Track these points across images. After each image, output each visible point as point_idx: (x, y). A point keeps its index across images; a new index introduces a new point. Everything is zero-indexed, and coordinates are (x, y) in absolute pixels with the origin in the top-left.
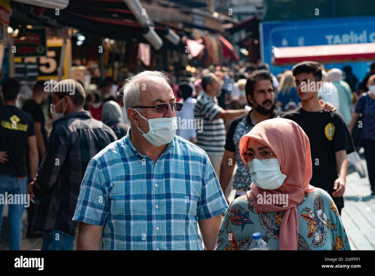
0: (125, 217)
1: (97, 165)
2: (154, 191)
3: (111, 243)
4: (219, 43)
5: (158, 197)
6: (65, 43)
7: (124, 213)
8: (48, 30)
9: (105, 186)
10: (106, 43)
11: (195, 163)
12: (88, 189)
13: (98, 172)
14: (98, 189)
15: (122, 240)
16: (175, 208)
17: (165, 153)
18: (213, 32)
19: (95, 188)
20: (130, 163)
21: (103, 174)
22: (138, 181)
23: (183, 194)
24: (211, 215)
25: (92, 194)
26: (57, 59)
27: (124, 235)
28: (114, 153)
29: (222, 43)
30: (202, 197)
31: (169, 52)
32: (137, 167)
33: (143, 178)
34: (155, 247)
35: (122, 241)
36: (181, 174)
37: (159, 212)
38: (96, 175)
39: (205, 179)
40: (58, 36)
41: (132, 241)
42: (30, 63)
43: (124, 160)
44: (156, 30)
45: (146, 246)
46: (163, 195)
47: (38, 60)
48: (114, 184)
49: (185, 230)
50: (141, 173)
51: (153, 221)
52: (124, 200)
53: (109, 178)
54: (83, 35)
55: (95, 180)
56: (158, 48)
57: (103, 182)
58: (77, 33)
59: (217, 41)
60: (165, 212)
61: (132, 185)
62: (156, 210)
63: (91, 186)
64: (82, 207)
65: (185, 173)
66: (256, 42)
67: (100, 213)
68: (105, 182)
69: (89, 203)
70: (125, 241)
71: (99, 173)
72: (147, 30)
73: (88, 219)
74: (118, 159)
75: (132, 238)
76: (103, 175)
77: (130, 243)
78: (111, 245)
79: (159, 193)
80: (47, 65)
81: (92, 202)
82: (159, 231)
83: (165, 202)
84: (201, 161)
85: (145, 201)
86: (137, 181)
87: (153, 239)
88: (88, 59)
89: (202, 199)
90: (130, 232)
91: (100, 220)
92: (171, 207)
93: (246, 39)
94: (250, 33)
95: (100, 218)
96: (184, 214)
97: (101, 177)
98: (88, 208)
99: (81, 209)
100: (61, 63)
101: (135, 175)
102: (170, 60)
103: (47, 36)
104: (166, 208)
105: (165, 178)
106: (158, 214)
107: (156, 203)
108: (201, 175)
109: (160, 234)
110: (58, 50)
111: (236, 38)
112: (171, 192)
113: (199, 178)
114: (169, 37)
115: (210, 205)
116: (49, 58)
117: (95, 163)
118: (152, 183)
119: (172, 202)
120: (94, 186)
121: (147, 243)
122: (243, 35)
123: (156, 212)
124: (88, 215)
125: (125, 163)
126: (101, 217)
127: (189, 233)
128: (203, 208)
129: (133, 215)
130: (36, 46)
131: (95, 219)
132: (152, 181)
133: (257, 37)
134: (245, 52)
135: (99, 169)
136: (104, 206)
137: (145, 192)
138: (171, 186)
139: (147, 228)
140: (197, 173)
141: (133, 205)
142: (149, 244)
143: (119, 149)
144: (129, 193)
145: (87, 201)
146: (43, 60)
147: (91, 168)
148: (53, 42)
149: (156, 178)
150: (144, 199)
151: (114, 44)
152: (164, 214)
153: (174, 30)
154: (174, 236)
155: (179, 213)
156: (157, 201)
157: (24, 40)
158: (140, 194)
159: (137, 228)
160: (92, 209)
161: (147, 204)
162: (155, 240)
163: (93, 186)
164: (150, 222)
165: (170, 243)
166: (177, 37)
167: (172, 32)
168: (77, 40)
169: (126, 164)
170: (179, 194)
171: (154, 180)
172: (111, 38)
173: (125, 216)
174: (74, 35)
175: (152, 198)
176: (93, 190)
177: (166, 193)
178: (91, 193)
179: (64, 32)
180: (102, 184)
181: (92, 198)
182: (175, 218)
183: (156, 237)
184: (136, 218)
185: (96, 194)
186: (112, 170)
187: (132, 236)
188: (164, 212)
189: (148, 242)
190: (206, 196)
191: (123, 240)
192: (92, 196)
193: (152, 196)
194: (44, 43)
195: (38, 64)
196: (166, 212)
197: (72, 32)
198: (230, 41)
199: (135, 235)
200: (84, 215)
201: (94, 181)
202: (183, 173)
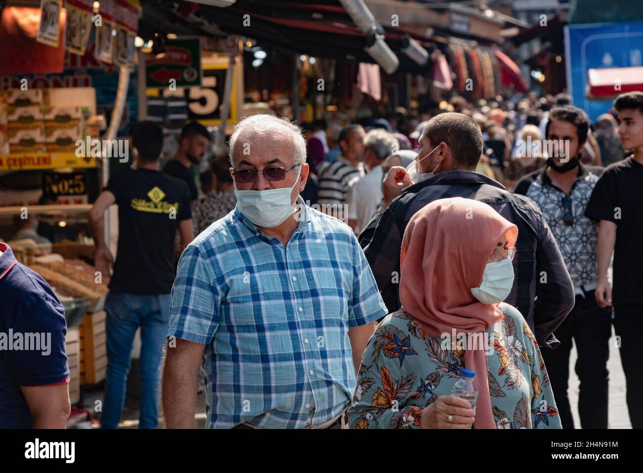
0: (255, 328)
1: (199, 254)
2: (293, 286)
3: (234, 368)
4: (495, 61)
5: (301, 295)
6: (233, 63)
7: (254, 320)
8: (203, 41)
9: (216, 284)
10: (302, 62)
11: (341, 244)
12: (187, 290)
13: (203, 264)
14: (203, 290)
15: (254, 362)
16: (325, 310)
17: (298, 232)
18: (484, 42)
19: (199, 288)
20: (248, 249)
21: (211, 266)
22: (267, 274)
23: (333, 289)
24: (366, 320)
25: (194, 297)
26: (220, 90)
27: (257, 354)
28: (222, 234)
29: (500, 60)
30: (353, 293)
31: (409, 77)
32: (261, 253)
33: (273, 268)
34: (307, 368)
35: (255, 364)
36: (325, 261)
37: (305, 317)
38: (200, 270)
39: (357, 267)
40: (220, 52)
41: (272, 361)
42: (173, 98)
43: (240, 244)
44: (387, 41)
45: (295, 367)
46: (306, 292)
47: (187, 92)
48: (231, 281)
49: (341, 343)
50: (269, 262)
51: (298, 330)
52: (252, 302)
53: (220, 271)
54: (263, 49)
55: (198, 276)
56: (390, 70)
57: (212, 277)
58: (252, 47)
59: (491, 57)
60: (313, 317)
61: (260, 279)
62: (299, 314)
63: (191, 286)
64: (180, 317)
65: (330, 258)
66: (559, 59)
67: (207, 325)
68: (216, 278)
69: (189, 310)
70: (259, 362)
71: (204, 266)
72: (371, 40)
73: (190, 334)
74: (231, 244)
75: (271, 358)
76: (211, 268)
77: (269, 365)
78: (234, 372)
79: (300, 289)
80: (203, 101)
81: (195, 308)
82: (309, 344)
83: (310, 302)
84: (348, 241)
85: (283, 301)
86: (265, 274)
87: (302, 356)
88: (271, 91)
89: (353, 296)
90: (267, 349)
91: (206, 335)
92: (320, 308)
93: (541, 55)
94: (548, 44)
95: (207, 333)
96: (337, 318)
97: (208, 271)
98: (188, 317)
99: (179, 320)
100: (226, 98)
101: (260, 265)
102: (411, 92)
103: (202, 52)
104: (314, 311)
105: (304, 268)
106: (304, 320)
107: (298, 303)
108: (351, 262)
109: (311, 349)
110: (220, 75)
111: (525, 52)
112: (318, 288)
113: (349, 266)
114: (409, 52)
115: (365, 305)
116: (205, 90)
117: (196, 251)
118: (287, 275)
119: (321, 301)
120: (196, 286)
121: (295, 363)
122: (536, 47)
123: (301, 318)
124: (189, 328)
125: (242, 249)
126: (209, 331)
127: (345, 346)
128: (354, 310)
129: (268, 324)
130: (183, 68)
131: (200, 334)
132: (287, 273)
133: (561, 51)
134: (539, 76)
135: (204, 260)
136: (212, 314)
137: (280, 289)
138: (315, 279)
139: (291, 341)
140: (345, 258)
141: (266, 309)
142: (297, 364)
143: (229, 228)
144: (258, 291)
145: (187, 308)
146: (195, 93)
147: (191, 258)
148: (212, 61)
149: (292, 269)
150: (280, 299)
151: (315, 64)
152: (311, 320)
153: (418, 41)
154: (330, 351)
155: (331, 318)
156: (300, 301)
157: (162, 59)
158: (273, 292)
159: (277, 343)
160: (194, 319)
161: (286, 306)
162: (306, 358)
163: (195, 284)
164: (294, 333)
165: (326, 362)
166: (425, 53)
167: (414, 43)
168: (254, 59)
169: (244, 252)
170: (329, 289)
171: (290, 272)
172: (310, 55)
173: (255, 326)
174: (248, 50)
175: (292, 297)
176: (195, 291)
177: (310, 290)
178: (192, 296)
179: (230, 44)
180: (212, 282)
181: (194, 303)
182: (327, 326)
183: (307, 353)
184: (272, 328)
185: (200, 296)
186: (225, 260)
187: (271, 355)
188: (311, 317)
189: (297, 362)
190: (359, 292)
191: (257, 362)
192: (194, 300)
193: (291, 294)
194: (197, 64)
195: (187, 98)
196: (315, 316)
197: (245, 45)
198: (514, 58)
199: (275, 353)
200: (183, 328)
201: (196, 278)
202: (328, 258)
